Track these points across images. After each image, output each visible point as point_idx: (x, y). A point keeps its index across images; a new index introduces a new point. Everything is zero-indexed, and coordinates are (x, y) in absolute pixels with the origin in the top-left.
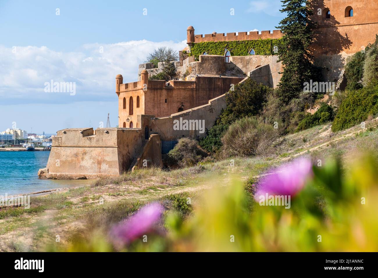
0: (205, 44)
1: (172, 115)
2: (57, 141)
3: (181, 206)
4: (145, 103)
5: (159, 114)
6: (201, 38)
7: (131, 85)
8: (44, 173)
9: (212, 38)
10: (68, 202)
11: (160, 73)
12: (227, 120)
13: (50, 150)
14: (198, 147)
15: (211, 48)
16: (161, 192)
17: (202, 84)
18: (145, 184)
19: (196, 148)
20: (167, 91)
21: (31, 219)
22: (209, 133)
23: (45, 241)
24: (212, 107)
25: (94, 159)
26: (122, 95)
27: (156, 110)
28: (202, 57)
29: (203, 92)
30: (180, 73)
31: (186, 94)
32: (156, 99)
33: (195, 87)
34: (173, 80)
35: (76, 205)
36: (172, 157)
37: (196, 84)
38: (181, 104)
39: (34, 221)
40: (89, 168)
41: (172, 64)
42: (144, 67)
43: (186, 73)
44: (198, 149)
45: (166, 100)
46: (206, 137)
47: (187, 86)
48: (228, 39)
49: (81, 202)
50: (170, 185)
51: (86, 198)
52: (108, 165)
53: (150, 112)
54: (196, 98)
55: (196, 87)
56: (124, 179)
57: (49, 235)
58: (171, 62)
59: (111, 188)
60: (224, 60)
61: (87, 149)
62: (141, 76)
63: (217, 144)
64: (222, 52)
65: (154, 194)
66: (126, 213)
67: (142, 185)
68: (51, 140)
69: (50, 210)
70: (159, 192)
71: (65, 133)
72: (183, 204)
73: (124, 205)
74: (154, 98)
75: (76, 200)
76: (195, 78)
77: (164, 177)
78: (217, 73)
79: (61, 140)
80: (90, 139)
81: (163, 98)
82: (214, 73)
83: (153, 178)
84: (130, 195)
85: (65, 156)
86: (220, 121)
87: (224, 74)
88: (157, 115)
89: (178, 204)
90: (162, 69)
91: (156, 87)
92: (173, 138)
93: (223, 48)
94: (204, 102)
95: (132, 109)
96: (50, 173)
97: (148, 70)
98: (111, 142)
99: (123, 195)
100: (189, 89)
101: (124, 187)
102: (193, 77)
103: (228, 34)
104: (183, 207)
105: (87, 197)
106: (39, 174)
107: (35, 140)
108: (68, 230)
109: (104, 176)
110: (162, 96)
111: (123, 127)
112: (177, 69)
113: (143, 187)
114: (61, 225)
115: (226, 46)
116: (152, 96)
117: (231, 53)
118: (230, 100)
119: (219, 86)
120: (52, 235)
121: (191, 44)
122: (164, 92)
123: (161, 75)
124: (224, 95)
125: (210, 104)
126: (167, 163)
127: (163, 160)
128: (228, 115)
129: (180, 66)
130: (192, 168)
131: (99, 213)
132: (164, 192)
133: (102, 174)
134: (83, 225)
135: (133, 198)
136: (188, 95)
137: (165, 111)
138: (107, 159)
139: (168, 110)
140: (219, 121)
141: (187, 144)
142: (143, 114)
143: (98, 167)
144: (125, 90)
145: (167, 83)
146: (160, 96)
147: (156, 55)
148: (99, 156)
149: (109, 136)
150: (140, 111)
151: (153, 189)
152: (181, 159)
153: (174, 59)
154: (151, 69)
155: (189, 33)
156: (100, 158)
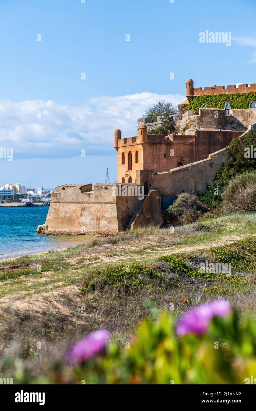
0: (205, 97)
1: (172, 170)
2: (56, 197)
3: (176, 268)
4: (144, 158)
5: (158, 169)
6: (200, 92)
7: (129, 140)
8: (43, 229)
9: (211, 91)
10: (66, 263)
11: (159, 127)
12: (227, 174)
13: (49, 206)
14: (199, 202)
15: (211, 101)
16: (158, 252)
17: (202, 138)
18: (142, 244)
19: (196, 203)
20: (166, 146)
21: (28, 281)
22: (209, 188)
23: (40, 306)
24: (212, 161)
25: (93, 215)
26: (121, 150)
27: (155, 165)
28: (201, 110)
29: (203, 146)
30: (179, 127)
31: (186, 148)
32: (155, 154)
33: (194, 142)
34: (172, 135)
35: (73, 267)
36: (172, 212)
37: (195, 138)
38: (180, 159)
39: (31, 283)
40: (88, 224)
41: (171, 118)
42: (142, 121)
43: (185, 127)
44: (198, 204)
45: (165, 154)
46: (206, 192)
47: (186, 140)
48: (228, 92)
49: (78, 263)
50: (167, 244)
51: (82, 259)
52: (107, 221)
53: (149, 167)
54: (196, 153)
55: (196, 141)
56: (121, 238)
57: (44, 299)
58: (170, 116)
59: (108, 248)
60: (224, 113)
61: (86, 205)
62: (140, 131)
63: (217, 199)
64: (222, 105)
65: (151, 254)
66: (122, 276)
67: (139, 244)
68: (50, 195)
69: (46, 271)
70: (156, 251)
71: (64, 189)
72: (179, 266)
73: (120, 268)
74: (153, 153)
75: (72, 261)
76: (194, 133)
77: (162, 236)
78: (217, 127)
79: (60, 196)
80: (89, 195)
81: (163, 152)
82: (214, 127)
83: (151, 237)
84: (127, 255)
85: (63, 212)
86: (221, 176)
87: (224, 128)
88: (157, 170)
89: (174, 265)
90: (161, 123)
91: (155, 142)
92: (173, 193)
93: (223, 101)
94: (204, 156)
95: (130, 164)
96: (49, 229)
97: (146, 124)
98: (110, 198)
99: (120, 256)
100: (188, 143)
101: (121, 247)
102: (193, 131)
103: (228, 87)
104: (179, 269)
105: (84, 257)
106: (38, 231)
107: (34, 195)
108: (64, 294)
109: (103, 232)
110: (161, 150)
111: (122, 183)
112: (176, 123)
113: (140, 247)
114: (57, 289)
115: (227, 99)
116: (151, 150)
117: (231, 106)
118: (231, 154)
119: (219, 140)
120: (48, 299)
121: (191, 98)
122: (163, 147)
123: (160, 130)
124: (224, 149)
125: (210, 158)
126: (166, 219)
127: (163, 215)
128: (228, 170)
129: (180, 119)
130: (191, 225)
131: (95, 277)
132: (161, 251)
133: (101, 230)
134: (78, 289)
135: (129, 259)
136: (188, 150)
137: (164, 166)
138: (107, 215)
139: (168, 165)
140: (219, 176)
141: (187, 199)
142: (142, 169)
143: (97, 223)
144: (123, 145)
145: (166, 137)
146: (160, 151)
147: (155, 109)
148: (98, 212)
149: (108, 192)
150: (139, 166)
151: (150, 249)
152: (181, 215)
153: (173, 113)
154: (150, 123)
155: (188, 86)
156: (98, 215)
